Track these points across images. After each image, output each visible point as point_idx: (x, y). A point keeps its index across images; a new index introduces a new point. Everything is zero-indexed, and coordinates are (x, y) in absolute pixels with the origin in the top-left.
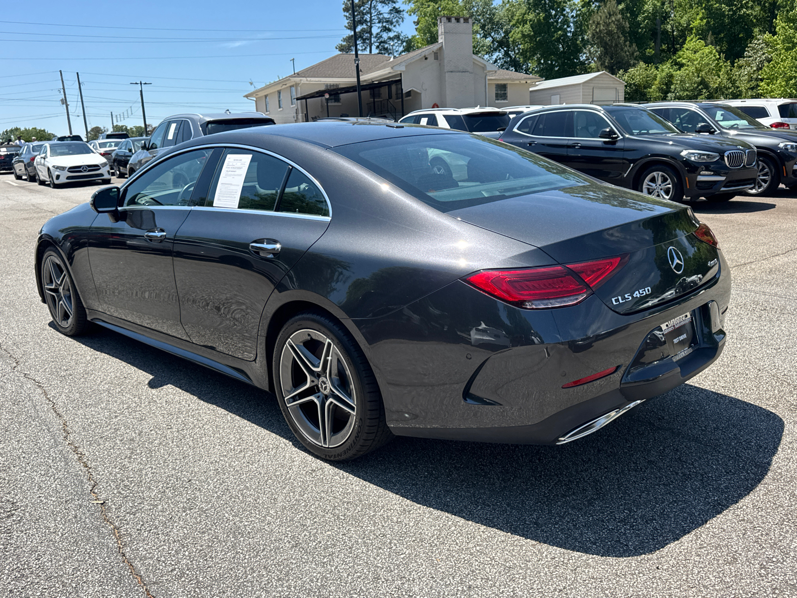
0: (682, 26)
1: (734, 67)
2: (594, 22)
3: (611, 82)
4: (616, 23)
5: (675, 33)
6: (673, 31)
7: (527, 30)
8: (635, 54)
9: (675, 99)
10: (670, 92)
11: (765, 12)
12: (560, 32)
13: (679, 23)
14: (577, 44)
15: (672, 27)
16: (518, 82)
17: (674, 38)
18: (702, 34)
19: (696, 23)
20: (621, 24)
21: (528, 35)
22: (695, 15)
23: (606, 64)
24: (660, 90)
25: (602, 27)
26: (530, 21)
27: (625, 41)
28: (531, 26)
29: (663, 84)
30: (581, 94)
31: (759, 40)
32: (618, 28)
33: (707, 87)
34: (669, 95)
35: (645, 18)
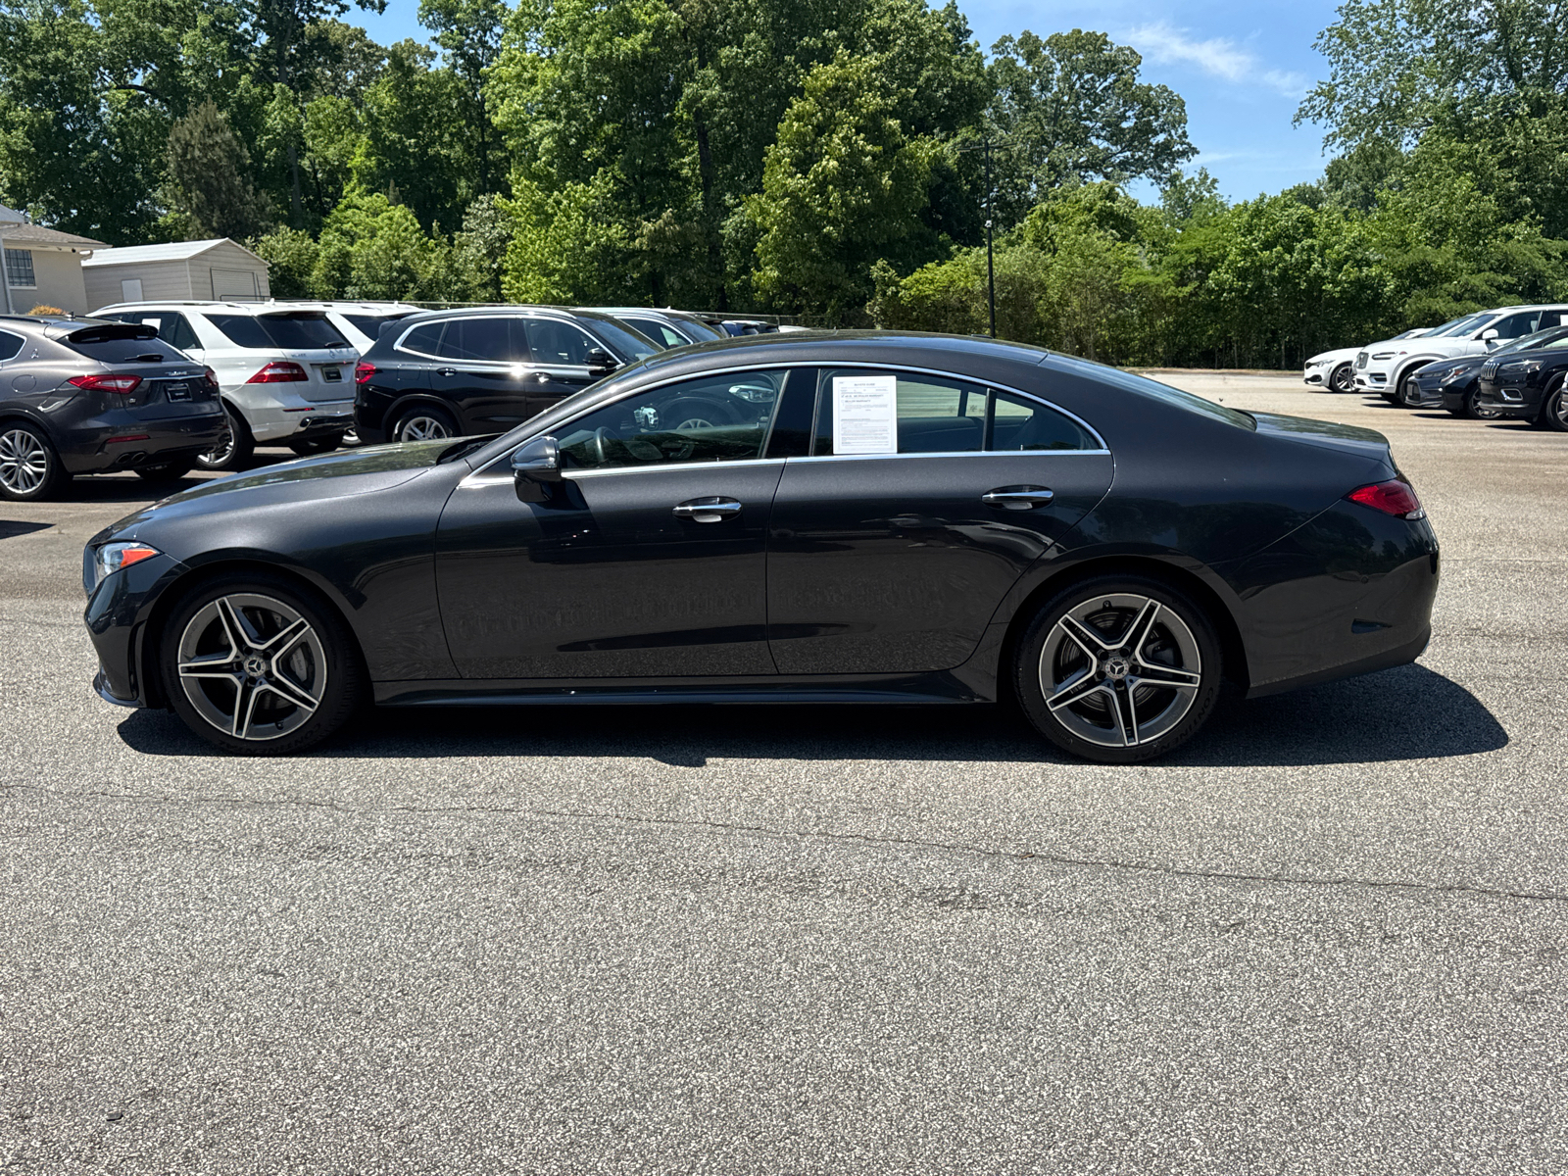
0: (329, 163)
1: (453, 246)
2: (178, 140)
3: (242, 261)
4: (223, 146)
5: (319, 176)
6: (315, 172)
7: (20, 143)
8: (268, 209)
9: (360, 298)
10: (350, 283)
11: (471, 154)
12: (95, 153)
13: (325, 158)
14: (137, 181)
15: (312, 164)
16: (54, 249)
17: (317, 183)
18: (374, 183)
19: (357, 160)
20: (233, 150)
21: (25, 153)
22: (350, 148)
23: (215, 224)
24: (329, 279)
25: (197, 153)
26: (23, 123)
27: (245, 184)
28: (28, 134)
29: (334, 269)
30: (190, 279)
31: (482, 203)
32: (229, 158)
33: (413, 279)
34: (349, 289)
35: (270, 145)
